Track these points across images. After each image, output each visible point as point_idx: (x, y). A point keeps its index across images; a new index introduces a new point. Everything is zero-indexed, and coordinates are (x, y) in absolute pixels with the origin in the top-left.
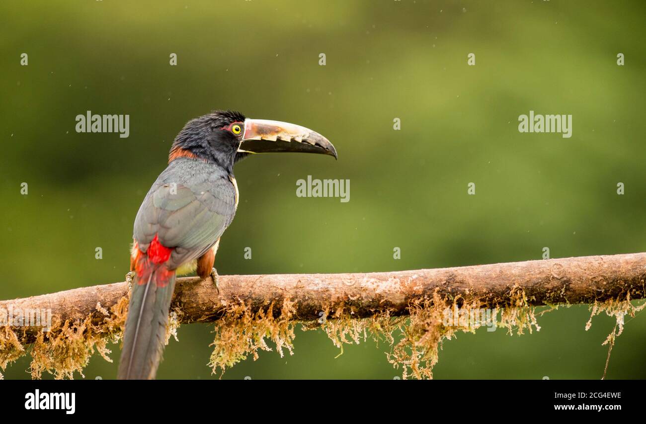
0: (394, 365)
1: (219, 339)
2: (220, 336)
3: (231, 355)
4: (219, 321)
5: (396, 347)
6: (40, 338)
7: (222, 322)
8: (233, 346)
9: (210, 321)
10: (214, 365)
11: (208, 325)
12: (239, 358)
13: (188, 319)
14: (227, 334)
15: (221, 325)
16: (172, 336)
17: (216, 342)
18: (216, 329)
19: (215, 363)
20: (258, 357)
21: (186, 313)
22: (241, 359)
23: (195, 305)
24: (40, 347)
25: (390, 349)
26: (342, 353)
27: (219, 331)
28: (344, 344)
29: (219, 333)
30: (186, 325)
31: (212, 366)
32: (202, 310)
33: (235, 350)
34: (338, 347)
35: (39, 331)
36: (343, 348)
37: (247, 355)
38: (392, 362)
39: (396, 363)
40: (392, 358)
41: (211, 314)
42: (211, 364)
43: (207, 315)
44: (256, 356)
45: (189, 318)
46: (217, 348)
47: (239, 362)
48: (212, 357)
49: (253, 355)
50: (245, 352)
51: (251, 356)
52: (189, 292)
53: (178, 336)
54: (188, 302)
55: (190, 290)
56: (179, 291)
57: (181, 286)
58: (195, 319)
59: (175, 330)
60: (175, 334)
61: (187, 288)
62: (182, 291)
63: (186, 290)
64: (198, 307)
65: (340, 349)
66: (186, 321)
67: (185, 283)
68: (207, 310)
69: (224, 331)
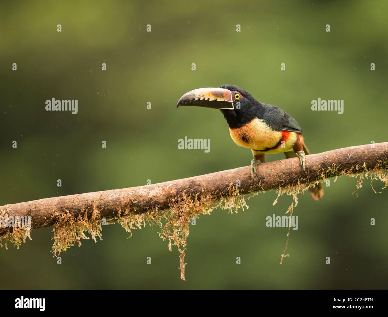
0: (164, 239)
1: (56, 236)
2: (57, 234)
3: (64, 244)
4: (55, 225)
5: (164, 228)
7: (57, 225)
8: (65, 239)
9: (50, 226)
10: (55, 252)
11: (48, 228)
12: (70, 246)
13: (36, 226)
14: (61, 232)
15: (56, 227)
16: (28, 237)
17: (55, 238)
18: (54, 230)
19: (56, 250)
20: (81, 245)
21: (34, 222)
22: (71, 246)
23: (39, 217)
25: (160, 230)
26: (131, 236)
27: (55, 231)
28: (132, 230)
29: (56, 232)
30: (35, 229)
31: (54, 252)
32: (44, 220)
33: (66, 241)
34: (129, 232)
36: (132, 233)
37: (74, 243)
38: (162, 237)
39: (164, 238)
40: (163, 235)
41: (50, 221)
42: (53, 251)
43: (47, 222)
44: (80, 244)
45: (36, 225)
46: (56, 241)
47: (70, 248)
48: (53, 247)
49: (78, 243)
50: (73, 241)
51: (76, 244)
52: (35, 210)
53: (31, 237)
54: (36, 215)
55: (35, 208)
56: (29, 210)
57: (30, 206)
58: (41, 225)
59: (29, 233)
60: (29, 236)
61: (34, 207)
62: (31, 210)
63: (33, 208)
64: (41, 218)
65: (130, 233)
66: (35, 227)
67: (32, 204)
68: (47, 219)
69: (59, 230)
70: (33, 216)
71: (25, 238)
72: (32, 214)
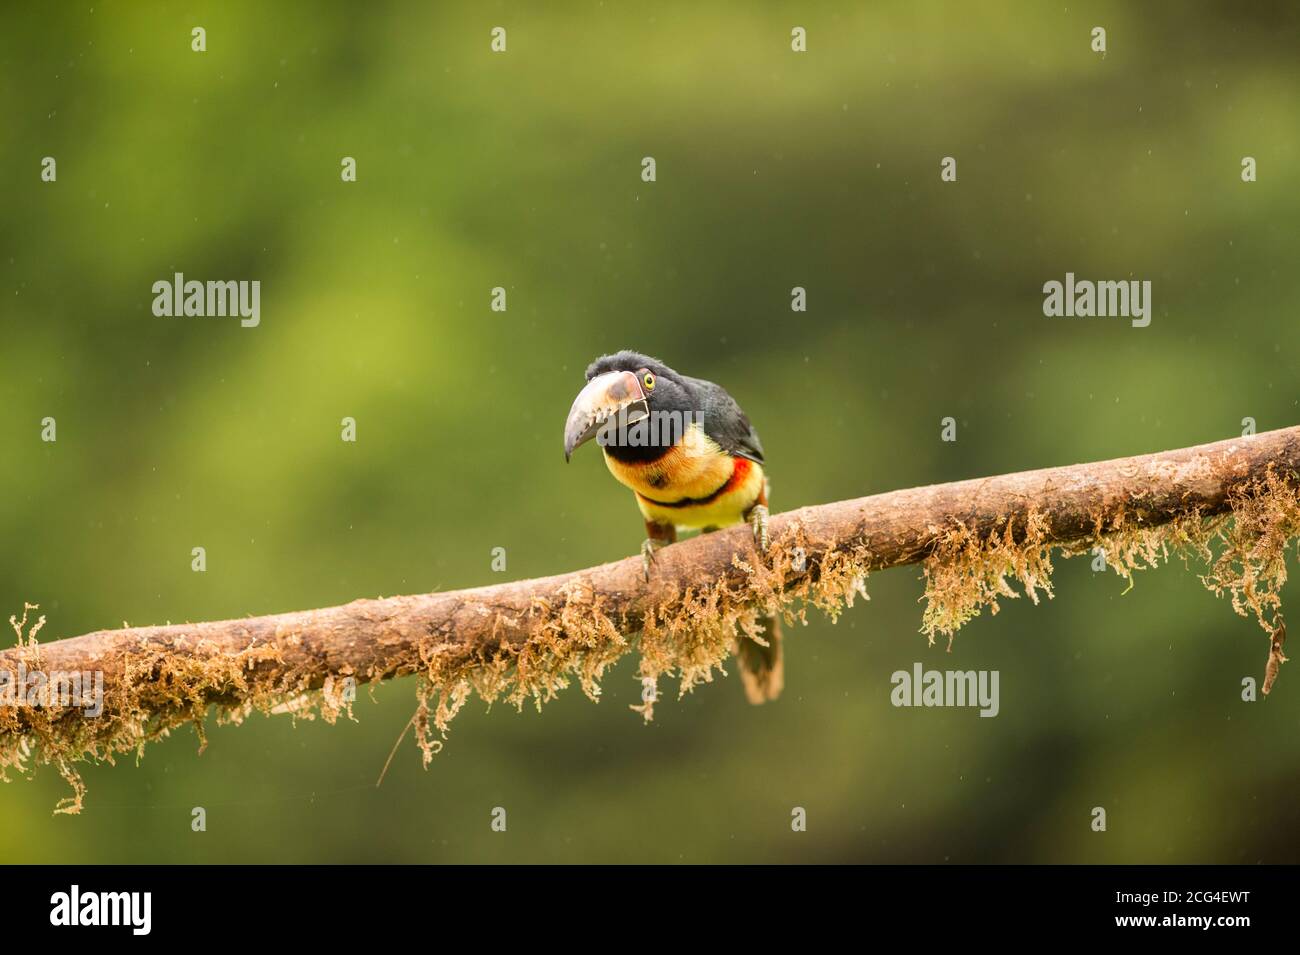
0: (1217, 592)
1: (933, 588)
2: (934, 583)
3: (954, 611)
4: (929, 559)
5: (1215, 566)
6: (650, 622)
7: (933, 561)
8: (957, 596)
9: (915, 562)
10: (930, 629)
11: (912, 568)
12: (969, 615)
13: (879, 563)
14: (945, 579)
15: (933, 565)
16: (858, 593)
17: (929, 594)
18: (927, 572)
19: (932, 626)
20: (998, 609)
21: (874, 554)
22: (972, 615)
23: (888, 539)
24: (651, 636)
25: (1206, 570)
26: (1131, 587)
27: (930, 576)
28: (1133, 571)
29: (931, 578)
30: (877, 572)
31: (926, 632)
32: (900, 546)
33: (960, 602)
34: (1125, 576)
35: (647, 610)
36: (1133, 578)
37: (981, 607)
38: (1212, 588)
39: (1219, 590)
40: (1212, 582)
41: (916, 550)
42: (925, 629)
43: (908, 553)
44: (996, 608)
45: (880, 560)
46: (932, 604)
47: (970, 619)
48: (925, 618)
49: (990, 606)
50: (977, 603)
51: (987, 609)
52: (875, 520)
53: (868, 592)
54: (877, 536)
55: (876, 516)
56: (859, 520)
57: (862, 511)
58: (891, 561)
59: (861, 582)
60: (862, 588)
61: (873, 513)
62: (864, 520)
63: (871, 517)
64: (892, 541)
65: (1128, 579)
66: (876, 566)
67: (868, 506)
68: (908, 544)
69: (938, 574)
70: (871, 538)
71: (851, 595)
72: (868, 533)
